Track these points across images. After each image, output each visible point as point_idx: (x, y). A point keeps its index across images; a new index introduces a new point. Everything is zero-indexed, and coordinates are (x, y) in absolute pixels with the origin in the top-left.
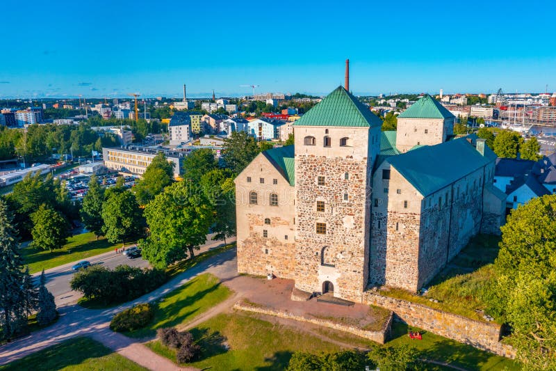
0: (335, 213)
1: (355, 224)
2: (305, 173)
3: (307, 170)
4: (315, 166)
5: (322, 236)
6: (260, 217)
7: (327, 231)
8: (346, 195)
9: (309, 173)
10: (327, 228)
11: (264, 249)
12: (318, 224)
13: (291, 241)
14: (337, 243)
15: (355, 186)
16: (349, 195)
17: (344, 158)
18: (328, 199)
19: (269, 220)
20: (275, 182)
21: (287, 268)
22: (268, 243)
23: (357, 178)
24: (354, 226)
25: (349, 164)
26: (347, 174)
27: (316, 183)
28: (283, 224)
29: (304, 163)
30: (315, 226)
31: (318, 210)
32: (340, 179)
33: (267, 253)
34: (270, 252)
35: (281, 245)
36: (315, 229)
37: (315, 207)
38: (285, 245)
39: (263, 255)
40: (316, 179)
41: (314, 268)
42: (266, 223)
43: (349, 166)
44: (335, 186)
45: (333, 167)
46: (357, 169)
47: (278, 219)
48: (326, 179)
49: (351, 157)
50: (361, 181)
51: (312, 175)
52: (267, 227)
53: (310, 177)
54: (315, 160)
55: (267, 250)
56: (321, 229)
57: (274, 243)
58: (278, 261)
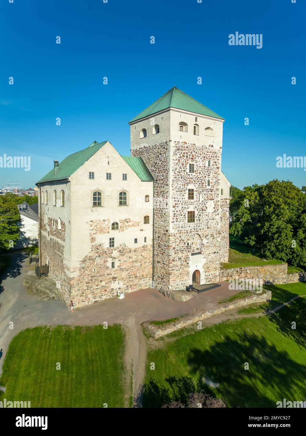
0: (201, 199)
1: (214, 208)
2: (179, 160)
3: (180, 157)
4: (187, 153)
5: (192, 224)
6: (106, 223)
7: (196, 219)
8: (209, 182)
9: (182, 161)
10: (196, 215)
11: (109, 264)
12: (189, 212)
13: (141, 243)
14: (203, 229)
15: (215, 173)
16: (211, 181)
17: (208, 147)
18: (197, 186)
19: (117, 224)
20: (125, 177)
21: (136, 277)
22: (115, 254)
23: (216, 165)
24: (214, 210)
25: (211, 152)
26: (209, 162)
27: (188, 171)
28: (133, 225)
29: (178, 150)
30: (187, 216)
31: (189, 198)
32: (205, 167)
33: (113, 267)
34: (117, 264)
35: (130, 251)
36: (187, 218)
37: (186, 196)
38: (135, 251)
39: (108, 271)
40: (188, 166)
41: (186, 261)
42: (113, 228)
43: (211, 154)
44: (201, 173)
45: (200, 154)
46: (216, 157)
47: (127, 221)
48: (195, 166)
49: (212, 146)
50: (218, 168)
51: (184, 163)
52: (114, 234)
53: (183, 164)
54: (187, 147)
55: (113, 263)
56: (191, 217)
57: (122, 252)
58: (126, 273)
